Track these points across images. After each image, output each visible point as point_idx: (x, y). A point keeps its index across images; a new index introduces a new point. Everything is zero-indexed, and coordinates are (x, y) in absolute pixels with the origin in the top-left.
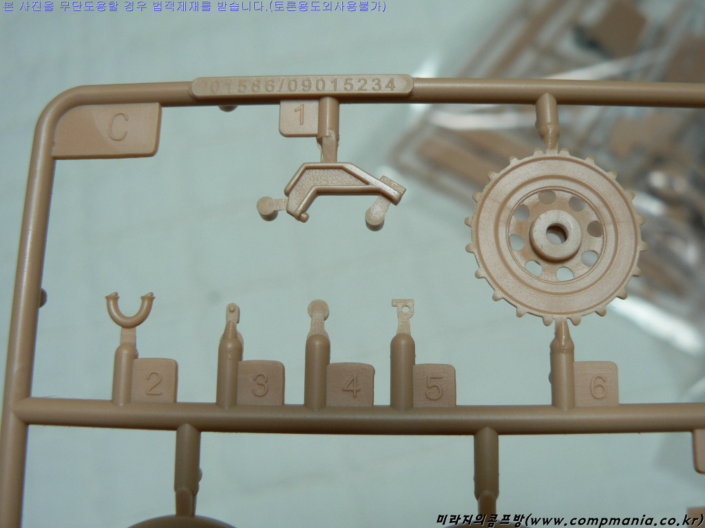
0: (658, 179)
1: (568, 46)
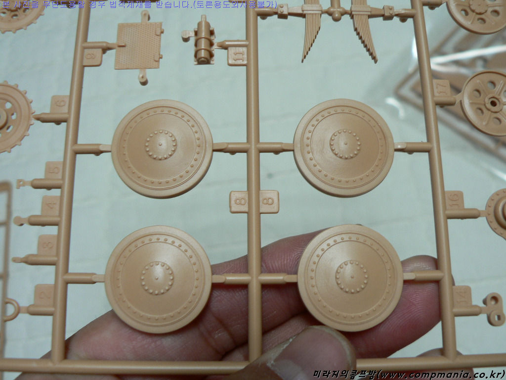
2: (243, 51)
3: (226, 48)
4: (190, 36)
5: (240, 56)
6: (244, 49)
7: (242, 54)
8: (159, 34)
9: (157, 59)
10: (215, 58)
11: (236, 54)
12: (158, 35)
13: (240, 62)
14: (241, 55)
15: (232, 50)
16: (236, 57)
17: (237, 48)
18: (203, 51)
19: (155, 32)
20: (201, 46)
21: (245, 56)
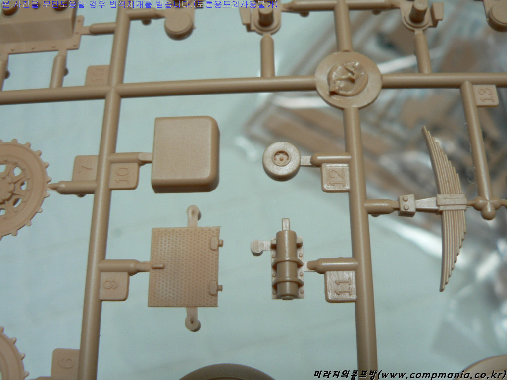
0: (437, 141)
1: (372, 47)
2: (349, 278)
3: (322, 271)
4: (264, 249)
5: (346, 287)
6: (352, 275)
7: (348, 282)
8: (216, 248)
9: (214, 293)
10: (305, 288)
11: (338, 283)
12: (214, 250)
13: (346, 296)
14: (347, 284)
15: (332, 276)
16: (340, 288)
17: (340, 272)
18: (287, 263)
19: (210, 245)
20: (285, 256)
21: (354, 286)
